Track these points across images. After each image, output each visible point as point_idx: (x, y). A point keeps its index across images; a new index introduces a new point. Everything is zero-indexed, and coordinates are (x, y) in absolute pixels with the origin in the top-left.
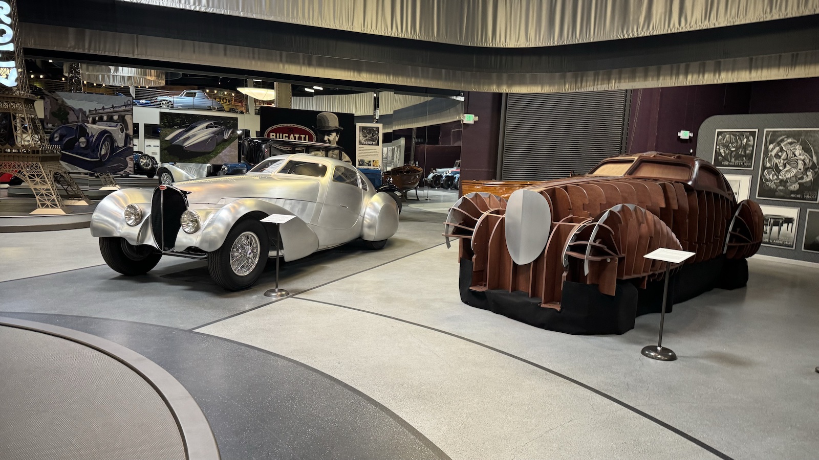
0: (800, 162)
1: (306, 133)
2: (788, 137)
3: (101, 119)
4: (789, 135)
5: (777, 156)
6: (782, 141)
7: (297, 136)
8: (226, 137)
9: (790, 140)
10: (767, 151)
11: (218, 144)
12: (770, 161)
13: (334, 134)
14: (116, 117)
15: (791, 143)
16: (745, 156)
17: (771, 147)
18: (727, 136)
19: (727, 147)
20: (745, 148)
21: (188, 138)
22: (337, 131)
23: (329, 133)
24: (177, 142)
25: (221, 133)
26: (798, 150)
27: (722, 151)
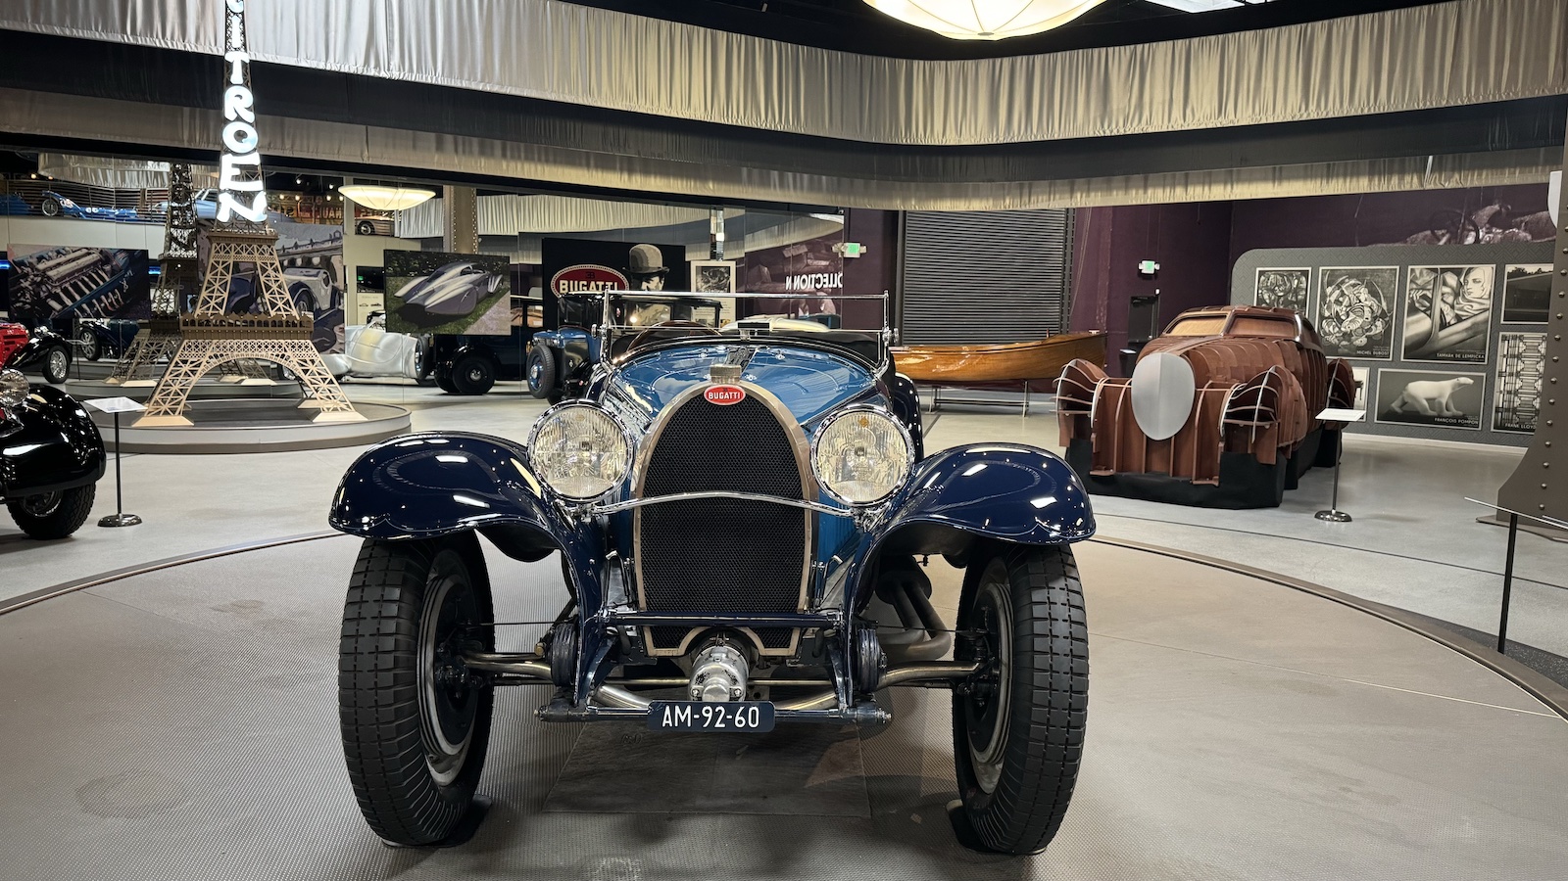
0: (1367, 309)
1: (613, 278)
2: (1350, 278)
3: (292, 263)
4: (1351, 275)
5: (1338, 302)
6: (1343, 282)
7: (601, 284)
8: (491, 289)
9: (1353, 282)
10: (1324, 296)
11: (479, 302)
12: (1329, 308)
13: (656, 279)
14: (316, 260)
15: (1354, 286)
16: (1297, 302)
17: (1329, 290)
18: (1272, 276)
19: (1273, 291)
20: (1296, 292)
21: (432, 292)
22: (660, 274)
23: (648, 277)
24: (414, 299)
25: (485, 282)
26: (1364, 293)
27: (1266, 297)
